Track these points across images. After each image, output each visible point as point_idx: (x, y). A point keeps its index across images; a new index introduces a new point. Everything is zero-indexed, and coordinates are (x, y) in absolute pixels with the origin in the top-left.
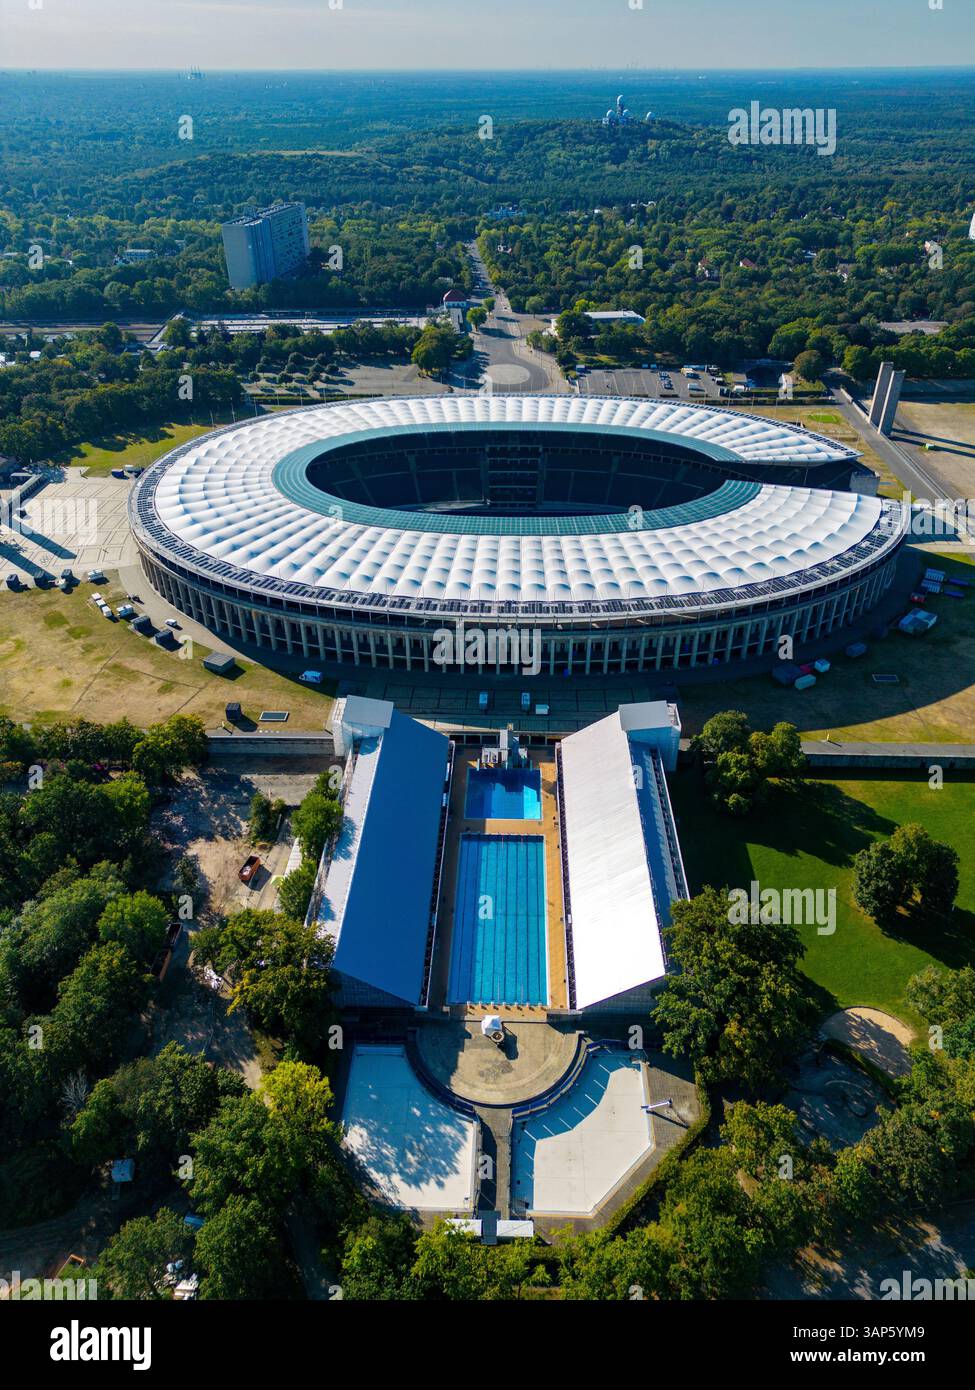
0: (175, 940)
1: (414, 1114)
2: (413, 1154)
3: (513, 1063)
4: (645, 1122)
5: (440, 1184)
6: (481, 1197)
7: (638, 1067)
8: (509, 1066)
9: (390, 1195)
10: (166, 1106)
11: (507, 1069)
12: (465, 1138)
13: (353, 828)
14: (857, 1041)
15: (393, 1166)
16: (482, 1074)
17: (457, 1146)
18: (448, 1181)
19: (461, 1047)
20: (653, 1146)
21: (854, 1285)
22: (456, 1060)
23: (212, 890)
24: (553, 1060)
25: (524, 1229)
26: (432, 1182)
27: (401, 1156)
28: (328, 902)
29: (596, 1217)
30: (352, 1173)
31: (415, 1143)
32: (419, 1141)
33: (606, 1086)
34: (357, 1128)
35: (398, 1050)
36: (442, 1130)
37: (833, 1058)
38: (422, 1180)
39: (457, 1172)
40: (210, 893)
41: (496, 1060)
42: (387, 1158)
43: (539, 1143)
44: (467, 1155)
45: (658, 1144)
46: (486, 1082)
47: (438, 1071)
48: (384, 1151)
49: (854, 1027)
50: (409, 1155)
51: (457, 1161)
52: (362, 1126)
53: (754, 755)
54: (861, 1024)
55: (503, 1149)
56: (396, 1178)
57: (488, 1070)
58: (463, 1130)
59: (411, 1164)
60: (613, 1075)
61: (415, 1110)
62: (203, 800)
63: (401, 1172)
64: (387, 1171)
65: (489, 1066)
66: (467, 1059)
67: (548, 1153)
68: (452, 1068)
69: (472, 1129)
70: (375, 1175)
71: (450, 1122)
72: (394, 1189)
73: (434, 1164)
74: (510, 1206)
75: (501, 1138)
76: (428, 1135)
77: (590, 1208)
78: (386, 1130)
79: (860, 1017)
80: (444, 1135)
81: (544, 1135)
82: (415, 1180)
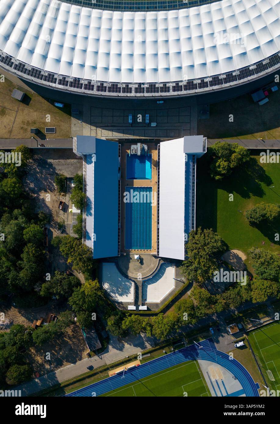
0: (47, 232)
1: (119, 280)
2: (120, 289)
3: (143, 266)
4: (173, 282)
5: (127, 296)
6: (135, 299)
7: (174, 267)
8: (141, 267)
9: (116, 299)
10: (61, 291)
11: (141, 268)
12: (132, 285)
13: (91, 203)
14: (231, 260)
15: (116, 292)
16: (135, 269)
17: (130, 287)
18: (128, 295)
19: (129, 262)
20: (175, 287)
21: (212, 316)
22: (129, 266)
23: (52, 212)
24: (152, 266)
25: (145, 308)
26: (125, 295)
27: (117, 290)
28: (88, 233)
29: (160, 303)
30: (106, 294)
31: (120, 287)
32: (121, 286)
33: (165, 272)
34: (106, 283)
35: (114, 264)
36: (126, 284)
37: (224, 265)
38: (123, 295)
39: (130, 293)
40: (52, 214)
41: (138, 265)
42: (114, 290)
43: (148, 286)
44: (132, 290)
45: (176, 287)
46: (136, 271)
47: (124, 269)
48: (113, 289)
49: (232, 256)
50: (119, 289)
51: (130, 291)
52: (108, 283)
53: (230, 162)
54: (234, 255)
55: (140, 288)
56: (117, 295)
57: (136, 268)
58: (131, 284)
59: (120, 291)
60: (167, 269)
61: (120, 279)
62: (38, 173)
63: (118, 293)
64: (115, 293)
65: (136, 267)
66: (131, 265)
67: (150, 288)
68: (127, 268)
69: (133, 284)
70: (112, 294)
71: (128, 282)
72: (116, 297)
73: (125, 292)
74: (142, 301)
75: (140, 286)
76: (123, 285)
77: (160, 301)
78: (113, 284)
79: (234, 253)
80: (126, 285)
81: (150, 284)
82: (121, 295)
